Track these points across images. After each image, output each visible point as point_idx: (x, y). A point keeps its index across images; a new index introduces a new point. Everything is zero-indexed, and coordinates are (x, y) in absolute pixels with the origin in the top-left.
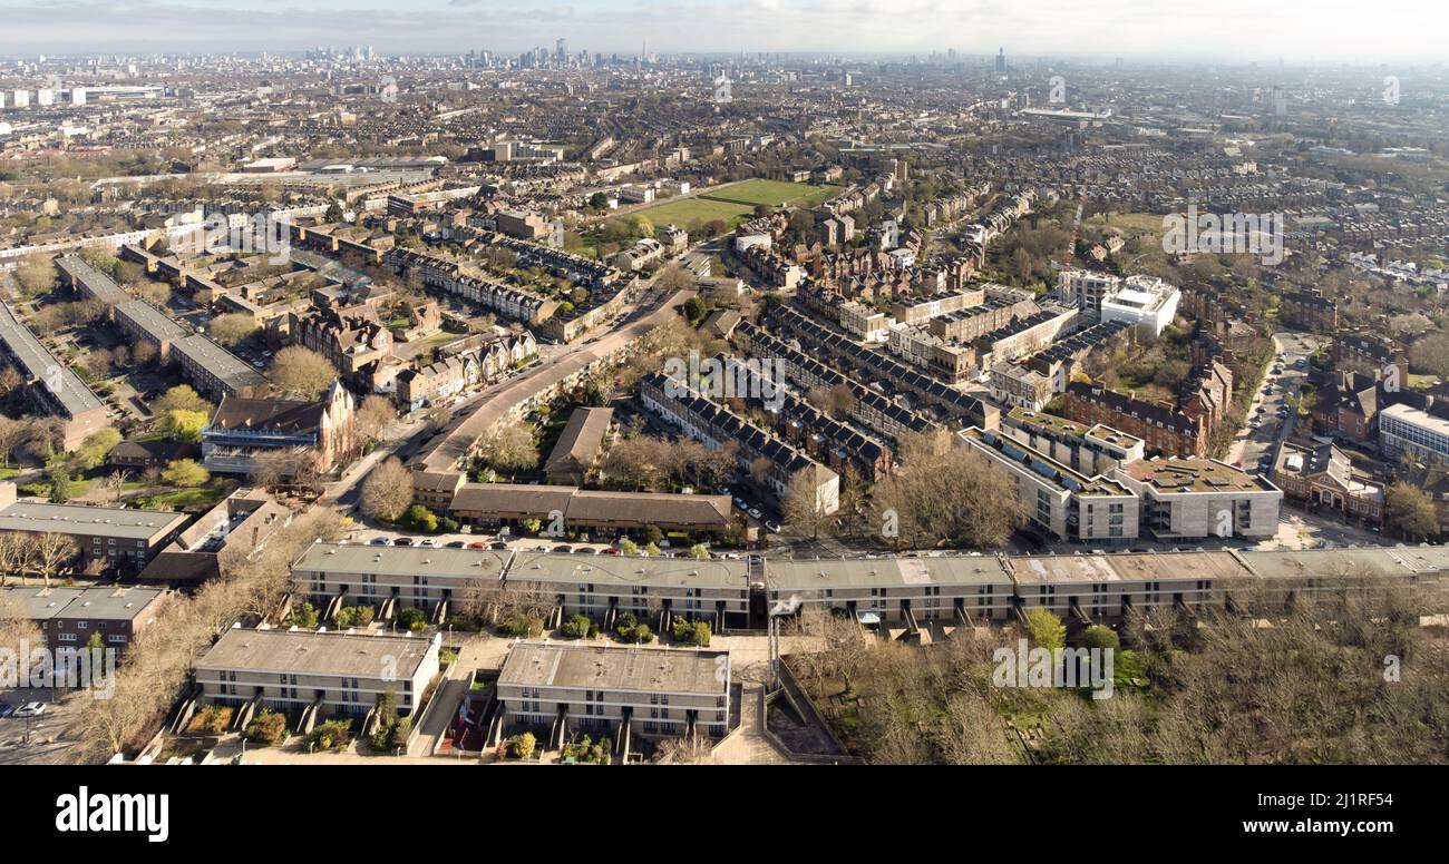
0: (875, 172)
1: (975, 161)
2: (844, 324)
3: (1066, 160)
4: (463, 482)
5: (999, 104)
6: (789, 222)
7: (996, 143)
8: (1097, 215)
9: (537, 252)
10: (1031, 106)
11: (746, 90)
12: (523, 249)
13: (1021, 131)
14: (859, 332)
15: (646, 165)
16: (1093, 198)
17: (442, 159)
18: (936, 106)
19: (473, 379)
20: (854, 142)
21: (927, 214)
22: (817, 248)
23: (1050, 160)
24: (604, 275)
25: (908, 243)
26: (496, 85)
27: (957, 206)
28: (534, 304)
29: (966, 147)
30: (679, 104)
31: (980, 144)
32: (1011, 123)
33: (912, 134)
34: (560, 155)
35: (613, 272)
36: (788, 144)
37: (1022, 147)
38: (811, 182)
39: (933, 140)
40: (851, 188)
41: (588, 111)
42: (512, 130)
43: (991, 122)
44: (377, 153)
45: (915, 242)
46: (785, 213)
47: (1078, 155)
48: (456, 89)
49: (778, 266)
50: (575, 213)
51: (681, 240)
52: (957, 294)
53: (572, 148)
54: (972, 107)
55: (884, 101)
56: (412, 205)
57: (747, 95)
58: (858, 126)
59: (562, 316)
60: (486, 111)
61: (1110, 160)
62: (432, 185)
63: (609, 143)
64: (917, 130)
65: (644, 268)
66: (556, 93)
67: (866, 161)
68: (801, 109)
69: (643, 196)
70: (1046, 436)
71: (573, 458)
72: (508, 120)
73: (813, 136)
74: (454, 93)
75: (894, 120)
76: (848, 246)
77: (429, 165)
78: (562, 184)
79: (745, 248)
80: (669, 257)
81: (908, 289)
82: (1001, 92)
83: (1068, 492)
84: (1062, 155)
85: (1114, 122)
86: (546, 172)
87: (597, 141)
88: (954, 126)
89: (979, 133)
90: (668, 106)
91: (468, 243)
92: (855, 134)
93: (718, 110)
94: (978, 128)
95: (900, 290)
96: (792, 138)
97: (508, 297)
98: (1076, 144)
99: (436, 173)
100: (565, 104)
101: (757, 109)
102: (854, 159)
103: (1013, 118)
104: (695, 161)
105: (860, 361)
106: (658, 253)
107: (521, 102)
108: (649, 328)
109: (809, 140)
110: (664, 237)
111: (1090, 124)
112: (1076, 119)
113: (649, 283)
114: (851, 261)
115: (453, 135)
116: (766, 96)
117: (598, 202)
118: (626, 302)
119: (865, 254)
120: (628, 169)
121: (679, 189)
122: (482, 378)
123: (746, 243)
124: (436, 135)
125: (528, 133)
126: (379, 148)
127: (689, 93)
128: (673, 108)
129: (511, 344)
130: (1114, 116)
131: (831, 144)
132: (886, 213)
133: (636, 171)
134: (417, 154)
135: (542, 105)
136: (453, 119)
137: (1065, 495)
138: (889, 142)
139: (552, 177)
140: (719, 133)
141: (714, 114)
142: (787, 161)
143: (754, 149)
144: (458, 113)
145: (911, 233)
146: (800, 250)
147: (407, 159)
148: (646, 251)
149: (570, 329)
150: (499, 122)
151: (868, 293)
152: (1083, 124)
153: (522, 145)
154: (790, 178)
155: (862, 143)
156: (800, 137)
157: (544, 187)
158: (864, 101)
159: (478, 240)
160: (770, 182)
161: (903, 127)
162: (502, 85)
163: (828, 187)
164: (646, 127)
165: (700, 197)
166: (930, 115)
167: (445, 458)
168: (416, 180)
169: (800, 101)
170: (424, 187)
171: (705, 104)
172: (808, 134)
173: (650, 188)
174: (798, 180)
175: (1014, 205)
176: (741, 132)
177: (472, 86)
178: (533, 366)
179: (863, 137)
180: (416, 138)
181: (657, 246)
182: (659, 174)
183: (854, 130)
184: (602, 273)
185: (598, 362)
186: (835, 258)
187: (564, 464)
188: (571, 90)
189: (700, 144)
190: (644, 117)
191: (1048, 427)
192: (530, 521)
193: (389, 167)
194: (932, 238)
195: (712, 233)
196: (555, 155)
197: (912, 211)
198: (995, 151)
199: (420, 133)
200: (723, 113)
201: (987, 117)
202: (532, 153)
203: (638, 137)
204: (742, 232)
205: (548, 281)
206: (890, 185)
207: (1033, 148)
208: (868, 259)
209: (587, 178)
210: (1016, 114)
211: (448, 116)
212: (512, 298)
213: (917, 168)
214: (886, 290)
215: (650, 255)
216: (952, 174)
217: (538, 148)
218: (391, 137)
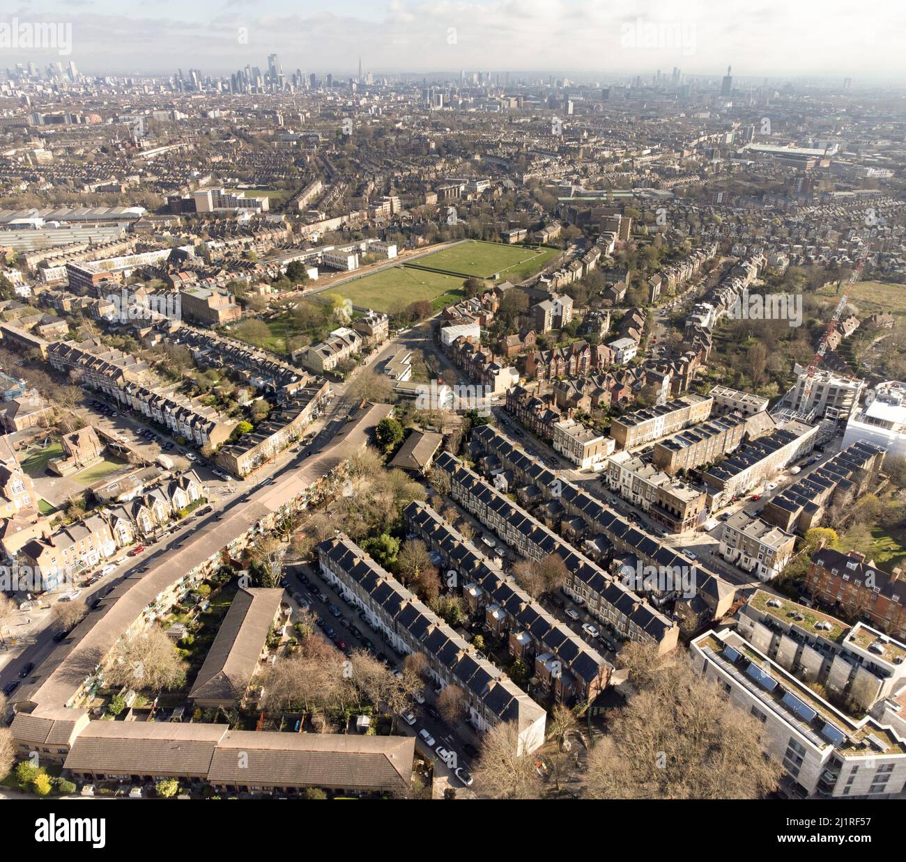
0: (596, 230)
1: (702, 214)
2: (558, 446)
3: (793, 212)
4: (82, 726)
5: (724, 138)
6: (501, 303)
7: (721, 189)
8: (827, 285)
9: (217, 347)
10: (755, 141)
11: (465, 119)
12: (203, 342)
13: (747, 174)
14: (574, 458)
15: (354, 219)
16: (824, 263)
17: (139, 211)
18: (658, 141)
19: (128, 538)
20: (574, 188)
21: (651, 288)
22: (531, 338)
23: (780, 212)
24: (290, 382)
25: (631, 330)
26: (205, 115)
27: (683, 275)
28: (206, 427)
29: (690, 194)
30: (393, 138)
31: (704, 190)
32: (735, 163)
33: (634, 177)
34: (266, 205)
35: (300, 378)
36: (505, 190)
37: (747, 193)
38: (526, 243)
39: (655, 185)
40: (570, 252)
41: (298, 146)
42: (218, 171)
43: (715, 161)
44: (70, 203)
45: (637, 327)
46: (498, 291)
47: (806, 205)
48: (162, 119)
49: (486, 366)
50: (269, 288)
51: (380, 328)
52: (685, 405)
53: (277, 194)
54: (696, 142)
55: (606, 133)
56: (90, 276)
57: (466, 126)
58: (578, 167)
59: (238, 441)
60: (191, 147)
61: (840, 211)
62: (123, 246)
63: (317, 188)
64: (640, 172)
65: (338, 368)
66: (266, 125)
67: (587, 215)
68: (520, 145)
69: (345, 263)
70: (793, 635)
71: (226, 678)
72: (215, 159)
73: (532, 179)
74: (159, 124)
75: (616, 159)
76: (565, 336)
77: (125, 218)
78: (260, 246)
79: (451, 341)
80: (367, 351)
81: (629, 396)
82: (725, 122)
83: (830, 748)
84: (789, 205)
85: (841, 161)
86: (247, 231)
87: (306, 185)
88: (677, 167)
89: (703, 177)
90: (381, 141)
91: (143, 332)
92: (575, 177)
93: (433, 145)
94: (702, 169)
95: (620, 397)
96: (509, 183)
97: (177, 416)
98: (804, 191)
99: (130, 230)
100: (274, 138)
101: (475, 145)
102: (572, 211)
103: (738, 156)
104: (406, 214)
105: (575, 509)
106: (354, 347)
107: (228, 136)
108: (334, 462)
109: (528, 185)
110: (361, 326)
111: (817, 164)
112: (804, 157)
113: (340, 389)
114: (567, 358)
115: (155, 179)
116: (485, 127)
117: (295, 272)
118: (315, 417)
119: (583, 349)
120: (334, 224)
121: (386, 253)
122: (139, 535)
123: (452, 333)
124: (137, 178)
125: (233, 176)
126: (74, 196)
127: (404, 124)
128: (386, 143)
129: (171, 491)
130: (840, 153)
131: (550, 190)
132: (608, 288)
133: (340, 229)
134: (113, 204)
135: (249, 140)
136: (156, 159)
137: (826, 752)
138: (610, 187)
139: (252, 235)
140: (433, 175)
141: (429, 152)
142: (503, 215)
143: (469, 197)
144: (162, 150)
145: (635, 316)
146: (512, 343)
147: (102, 211)
148: (340, 346)
149: (244, 462)
150: (204, 162)
151: (585, 404)
152: (811, 164)
153: (223, 192)
154: (505, 239)
155: (582, 189)
156: (518, 182)
157: (242, 249)
158: (585, 134)
159: (155, 328)
160: (483, 245)
161: (626, 168)
162: (211, 114)
163: (544, 251)
164: (358, 167)
165: (407, 265)
166: (653, 153)
167: (64, 687)
168: (107, 240)
169: (520, 134)
170: (114, 249)
171: (419, 137)
172: (526, 177)
173: (353, 252)
174: (513, 240)
175: (744, 274)
176: (457, 175)
177: (179, 116)
178: (200, 514)
179: (583, 181)
180: (115, 182)
181: (352, 338)
182: (367, 232)
183: (575, 172)
184: (286, 378)
185: (271, 516)
186: (550, 355)
187: (215, 686)
188: (281, 121)
189: (412, 190)
190: (356, 154)
191: (797, 624)
192: (164, 784)
193: (82, 220)
194: (655, 318)
195: (416, 316)
196: (259, 205)
197: (635, 283)
198: (720, 200)
199: (120, 177)
200: (438, 151)
201: (711, 155)
202: (235, 203)
203: (348, 181)
204: (448, 320)
205: (227, 389)
206: (611, 249)
207: (759, 195)
208: (587, 355)
209: (289, 237)
210: (740, 151)
211: (152, 154)
212: (182, 417)
213: (641, 224)
214: (606, 398)
215: (344, 353)
216: (678, 232)
217: (241, 196)
218: (88, 182)
